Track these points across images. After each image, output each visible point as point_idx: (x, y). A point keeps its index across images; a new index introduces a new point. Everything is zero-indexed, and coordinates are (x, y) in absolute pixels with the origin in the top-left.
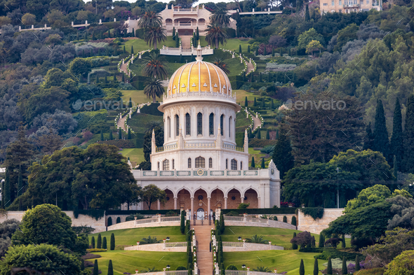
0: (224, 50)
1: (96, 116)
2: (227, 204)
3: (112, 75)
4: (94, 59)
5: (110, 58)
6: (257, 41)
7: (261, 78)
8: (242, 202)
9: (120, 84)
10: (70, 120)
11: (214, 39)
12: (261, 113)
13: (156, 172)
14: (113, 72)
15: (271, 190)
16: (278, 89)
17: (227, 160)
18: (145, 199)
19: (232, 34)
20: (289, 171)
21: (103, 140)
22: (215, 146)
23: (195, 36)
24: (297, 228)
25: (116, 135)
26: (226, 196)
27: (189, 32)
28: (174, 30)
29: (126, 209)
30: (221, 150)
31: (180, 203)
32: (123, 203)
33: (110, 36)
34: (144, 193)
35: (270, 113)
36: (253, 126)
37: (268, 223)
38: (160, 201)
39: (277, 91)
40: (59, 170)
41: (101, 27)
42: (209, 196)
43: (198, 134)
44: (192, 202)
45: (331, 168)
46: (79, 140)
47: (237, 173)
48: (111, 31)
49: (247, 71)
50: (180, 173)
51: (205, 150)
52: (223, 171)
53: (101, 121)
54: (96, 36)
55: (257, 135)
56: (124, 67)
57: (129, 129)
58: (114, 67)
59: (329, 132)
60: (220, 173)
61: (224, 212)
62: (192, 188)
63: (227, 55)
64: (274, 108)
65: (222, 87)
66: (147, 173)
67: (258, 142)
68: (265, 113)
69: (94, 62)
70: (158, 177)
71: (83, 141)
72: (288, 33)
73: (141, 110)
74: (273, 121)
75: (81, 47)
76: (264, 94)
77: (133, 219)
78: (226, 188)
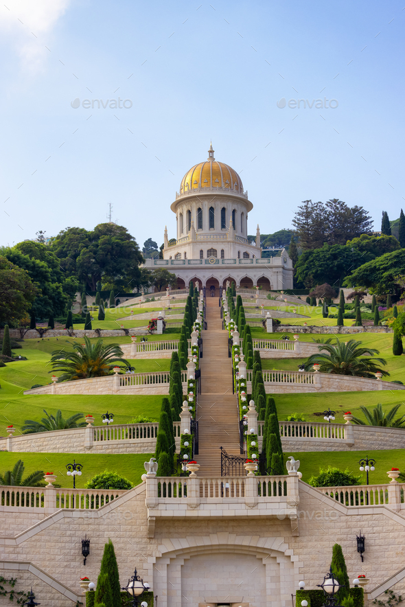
13: (167, 261)
15: (284, 278)
17: (239, 253)
18: (155, 284)
22: (227, 238)
26: (238, 284)
30: (233, 242)
34: (154, 277)
40: (64, 247)
42: (220, 284)
43: (210, 228)
45: (346, 249)
47: (249, 261)
50: (192, 262)
51: (217, 242)
52: (235, 261)
60: (232, 261)
62: (204, 276)
65: (234, 183)
66: (159, 262)
70: (170, 266)
78: (238, 276)
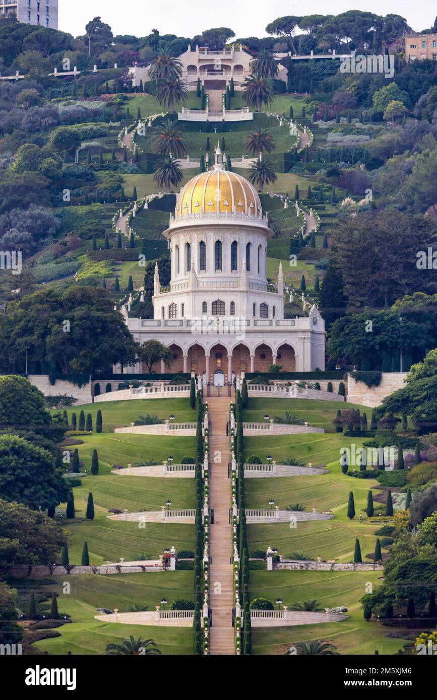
0: (268, 114)
1: (86, 214)
2: (255, 364)
3: (109, 151)
4: (86, 128)
5: (107, 125)
6: (315, 99)
7: (320, 156)
8: (274, 362)
9: (121, 165)
10: (50, 220)
11: (255, 97)
12: (316, 209)
13: (159, 321)
14: (112, 147)
15: (313, 346)
16: (342, 173)
17: (254, 305)
18: (144, 359)
19: (281, 89)
20: (336, 321)
21: (95, 249)
22: (238, 286)
23: (228, 92)
24: (345, 399)
25: (113, 242)
26: (252, 354)
27: (220, 85)
28: (199, 81)
29: (119, 372)
30: (246, 292)
31: (191, 362)
32: (115, 363)
33: (108, 91)
34: (143, 350)
35: (330, 209)
36: (305, 229)
37: (306, 393)
38: (165, 361)
39: (341, 176)
40: (29, 321)
41: (95, 76)
42: (230, 354)
43: (216, 269)
44: (207, 361)
45: (392, 319)
46: (62, 248)
47: (267, 323)
48: (111, 83)
49: (299, 145)
51: (225, 292)
52: (249, 321)
53: (93, 220)
54: (89, 92)
55: (310, 242)
56: (127, 141)
57: (132, 234)
58: (113, 139)
59: (394, 264)
61: (248, 376)
62: (208, 343)
63: (273, 121)
64: (336, 201)
65: (248, 206)
66: (148, 322)
67: (311, 252)
68: (324, 209)
69: (85, 132)
70: (162, 328)
71: (68, 250)
72: (359, 88)
73: (149, 205)
74: (335, 221)
75: (66, 109)
76: (323, 181)
77: (128, 388)
78: (252, 343)
